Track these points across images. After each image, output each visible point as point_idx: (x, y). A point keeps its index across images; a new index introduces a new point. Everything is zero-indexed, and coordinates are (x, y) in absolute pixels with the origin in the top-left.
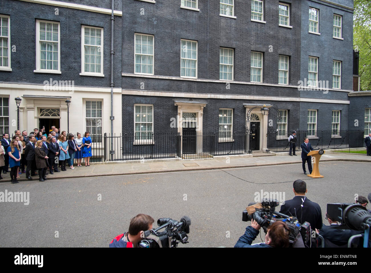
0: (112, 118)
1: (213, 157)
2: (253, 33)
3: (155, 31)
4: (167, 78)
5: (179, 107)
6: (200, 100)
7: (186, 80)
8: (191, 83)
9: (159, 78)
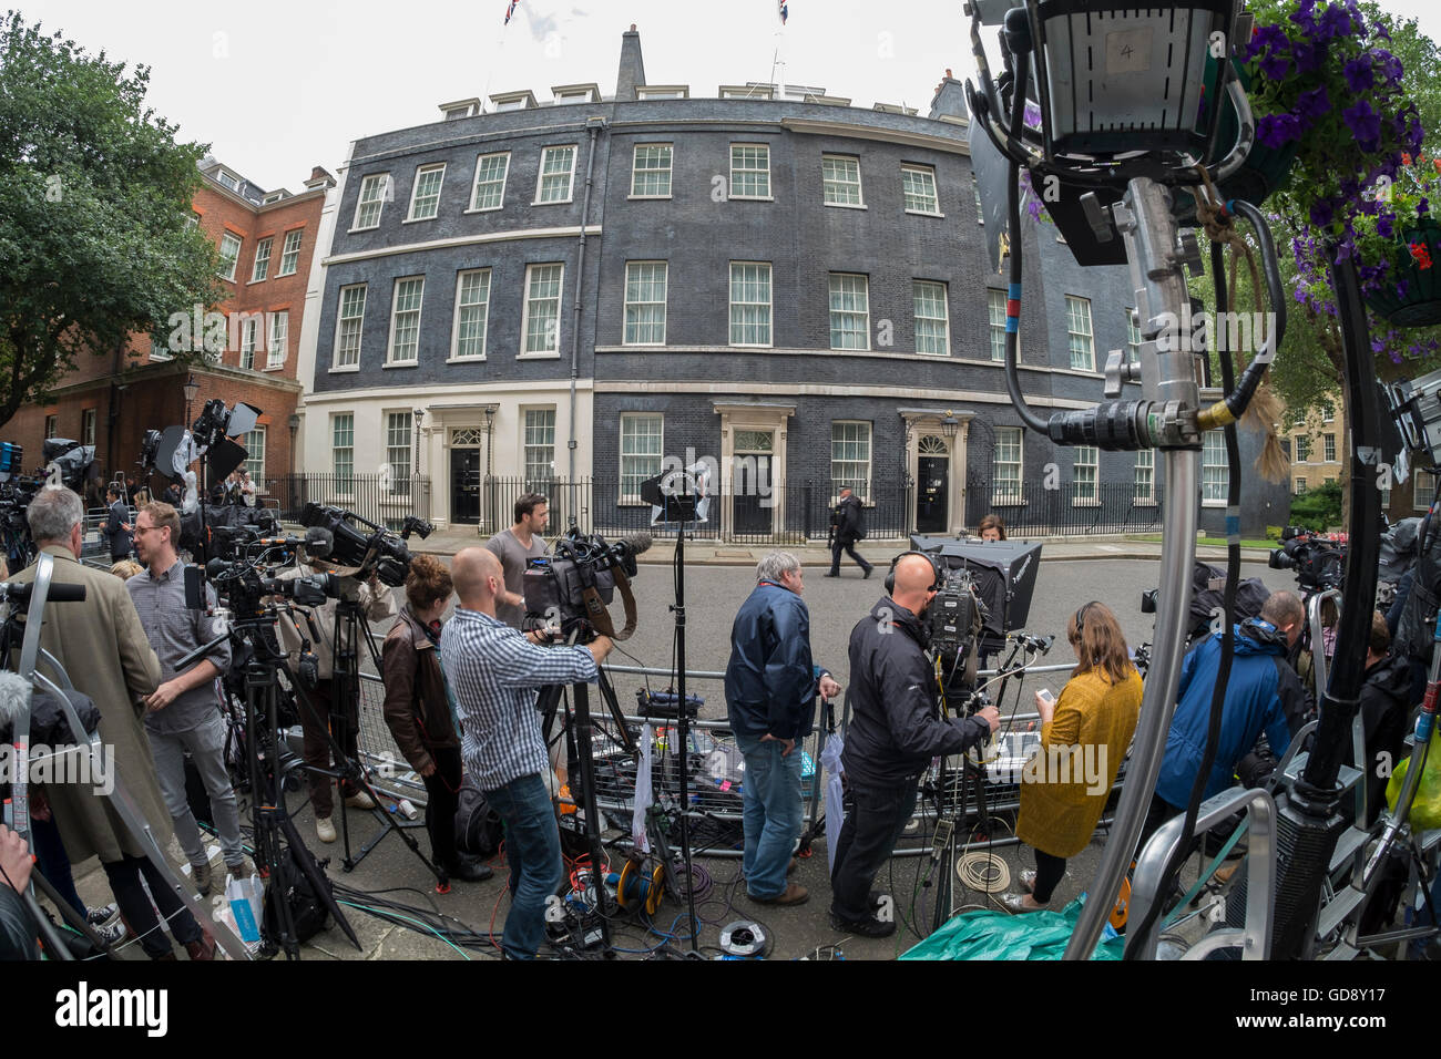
0: (573, 445)
1: (805, 543)
2: (914, 239)
3: (669, 252)
4: (696, 349)
5: (723, 416)
6: (779, 399)
7: (742, 351)
8: (755, 359)
9: (677, 350)
